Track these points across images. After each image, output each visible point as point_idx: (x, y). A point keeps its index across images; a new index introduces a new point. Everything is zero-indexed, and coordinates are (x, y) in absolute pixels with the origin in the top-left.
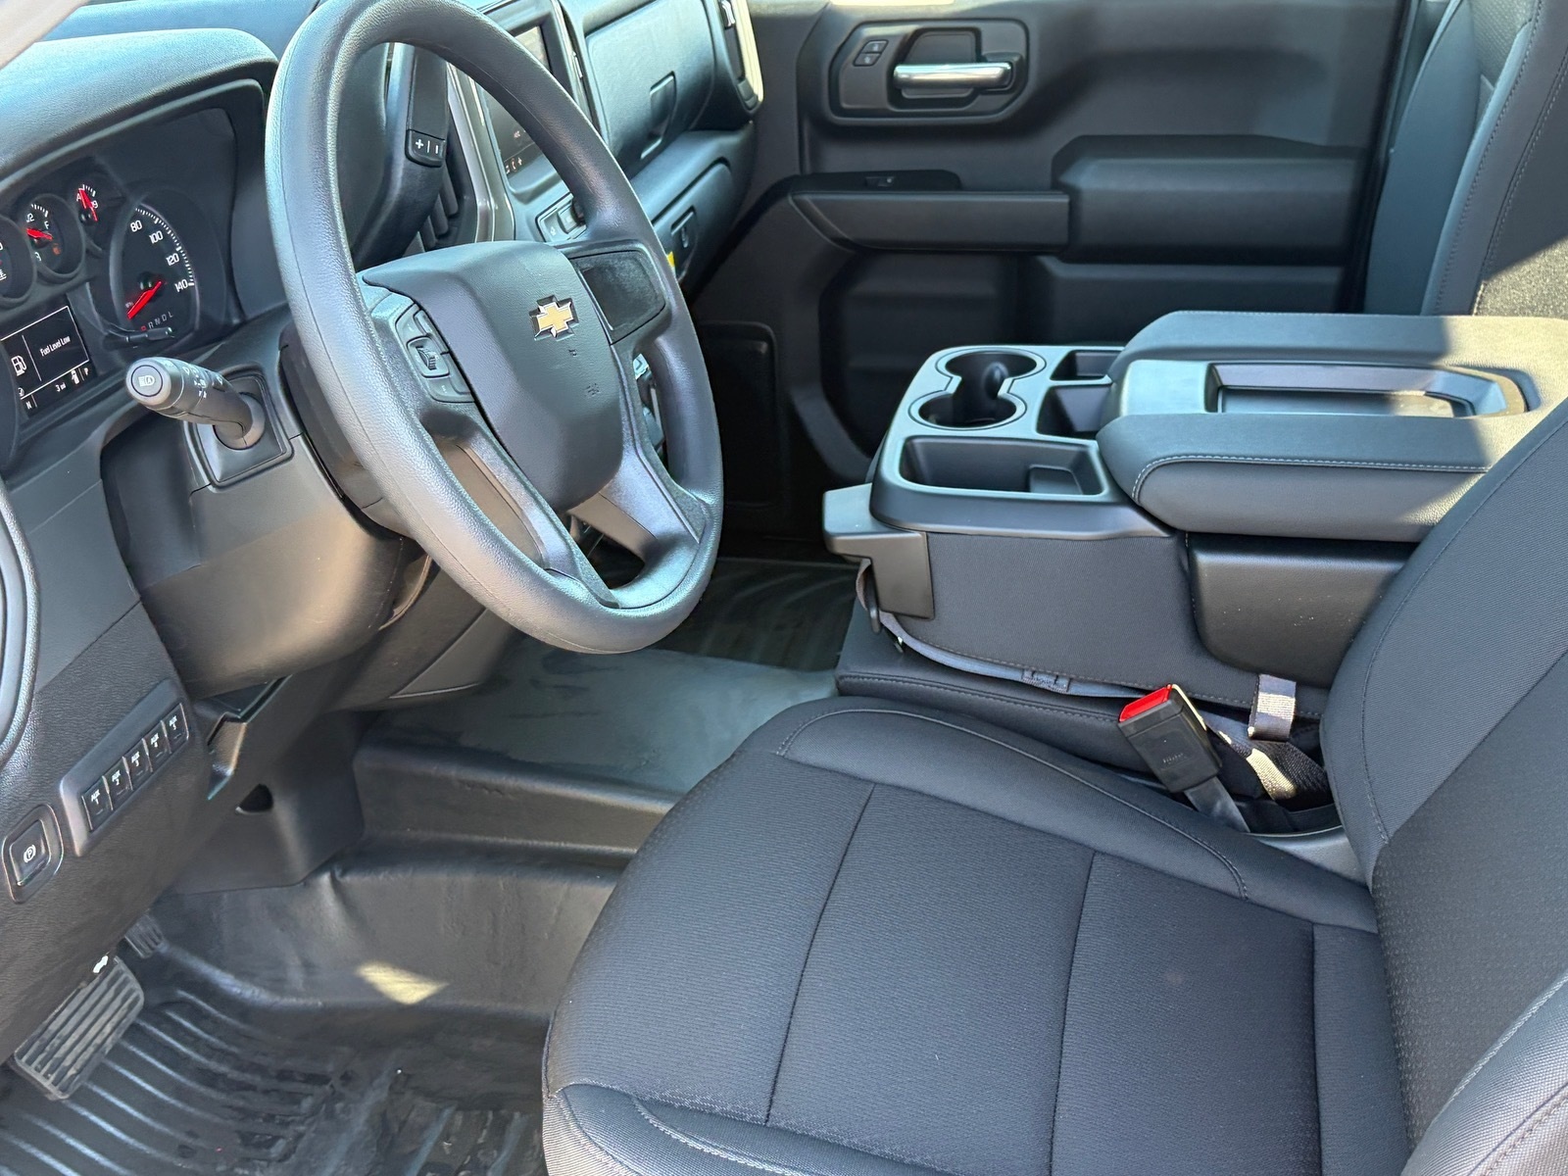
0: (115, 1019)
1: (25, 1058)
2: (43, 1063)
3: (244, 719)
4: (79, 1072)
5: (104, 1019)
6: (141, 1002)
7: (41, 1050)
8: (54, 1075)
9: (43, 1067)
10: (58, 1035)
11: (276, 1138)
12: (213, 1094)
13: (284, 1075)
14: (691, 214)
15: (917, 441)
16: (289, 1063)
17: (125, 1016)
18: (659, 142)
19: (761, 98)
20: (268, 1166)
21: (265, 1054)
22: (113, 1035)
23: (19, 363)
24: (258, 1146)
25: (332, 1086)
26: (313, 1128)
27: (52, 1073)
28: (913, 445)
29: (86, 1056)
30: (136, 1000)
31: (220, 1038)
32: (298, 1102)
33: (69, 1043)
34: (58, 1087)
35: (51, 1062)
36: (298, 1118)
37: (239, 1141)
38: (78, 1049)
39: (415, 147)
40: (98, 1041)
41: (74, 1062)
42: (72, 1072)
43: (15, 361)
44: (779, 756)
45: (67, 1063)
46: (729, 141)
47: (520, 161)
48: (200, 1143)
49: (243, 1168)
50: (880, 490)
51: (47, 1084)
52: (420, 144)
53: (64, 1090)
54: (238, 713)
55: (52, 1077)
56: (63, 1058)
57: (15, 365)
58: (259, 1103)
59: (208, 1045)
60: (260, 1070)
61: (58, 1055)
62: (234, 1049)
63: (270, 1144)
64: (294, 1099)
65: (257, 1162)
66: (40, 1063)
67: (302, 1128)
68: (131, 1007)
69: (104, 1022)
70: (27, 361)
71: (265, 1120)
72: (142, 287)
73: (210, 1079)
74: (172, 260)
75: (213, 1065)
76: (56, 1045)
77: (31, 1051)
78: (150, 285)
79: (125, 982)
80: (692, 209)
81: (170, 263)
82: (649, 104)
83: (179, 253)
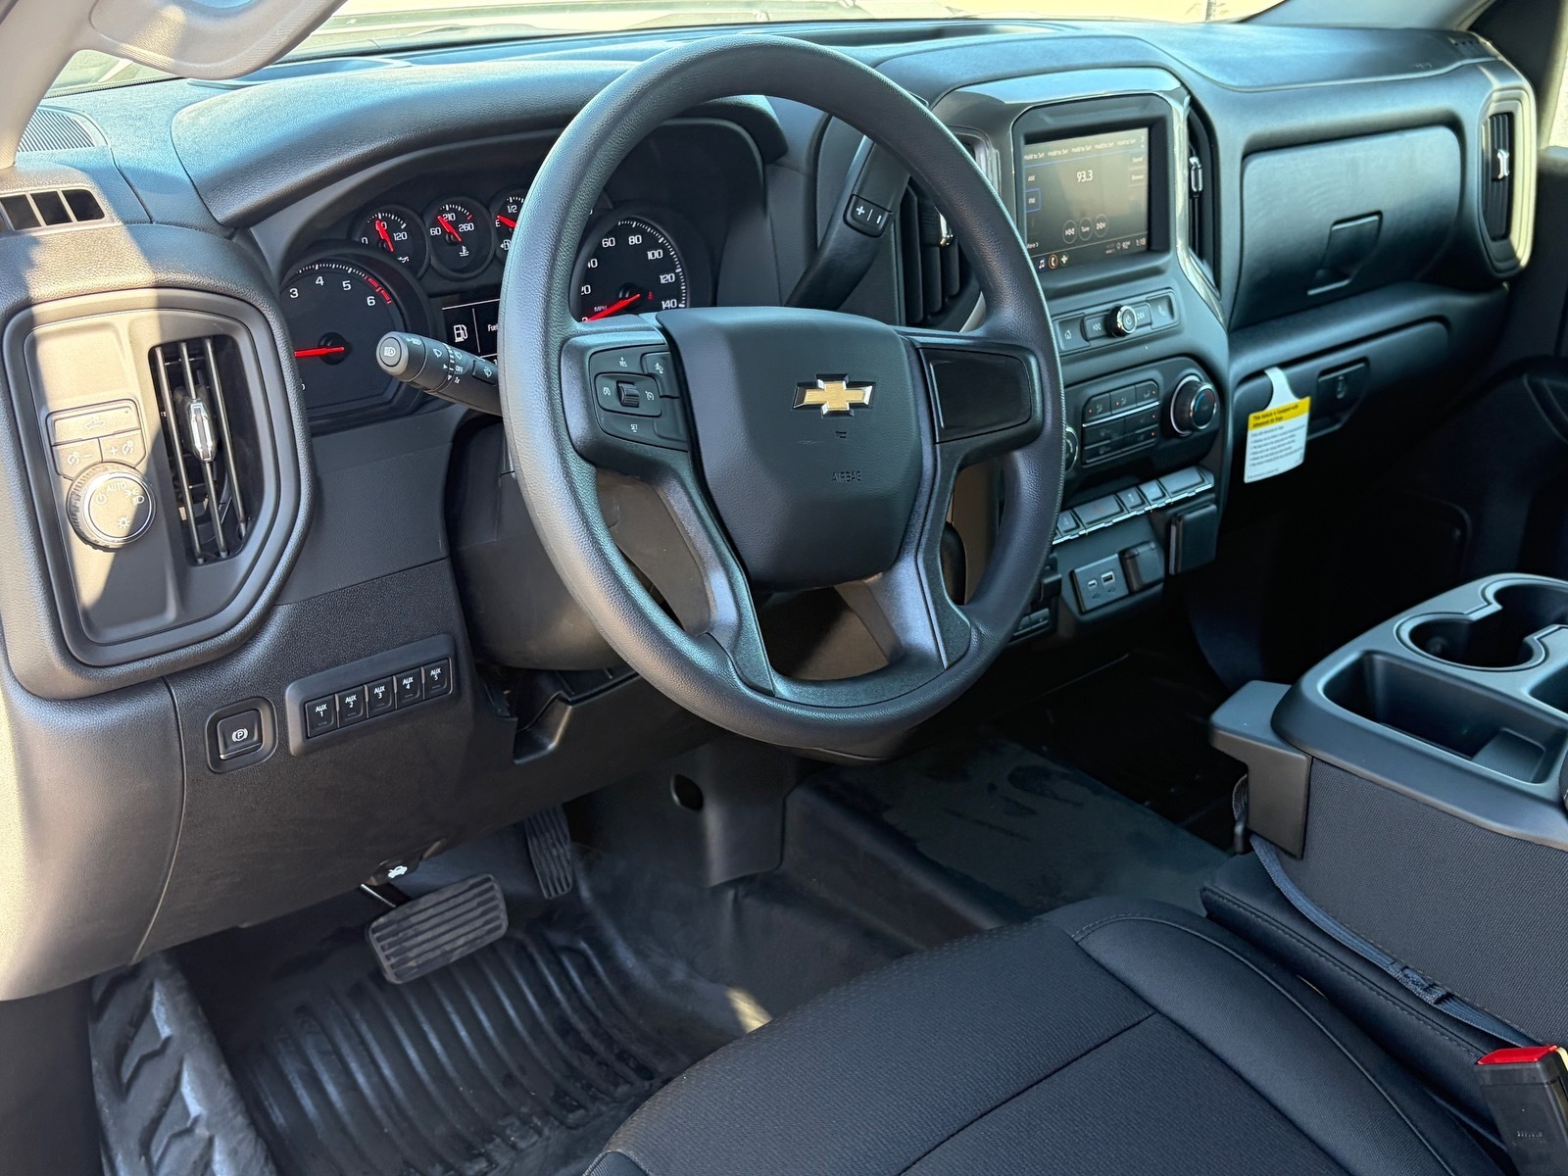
0: (471, 936)
1: (377, 934)
2: (391, 945)
3: (571, 703)
4: (419, 966)
5: (462, 931)
6: (503, 930)
7: (394, 934)
8: (397, 959)
9: (390, 948)
10: (414, 928)
11: (580, 1106)
12: (560, 1044)
13: (623, 1056)
14: (1361, 365)
15: (1378, 657)
16: (635, 1048)
17: (481, 937)
18: (1345, 283)
19: (1524, 262)
20: (558, 1127)
21: (620, 1030)
22: (465, 948)
23: (461, 331)
24: (564, 1106)
25: (651, 1085)
26: (612, 1113)
27: (395, 956)
28: (1371, 661)
29: (431, 955)
30: (499, 927)
31: (594, 998)
32: (616, 1085)
33: (420, 938)
34: (394, 971)
35: (398, 947)
36: (607, 1099)
37: (552, 1094)
38: (425, 947)
39: (854, 211)
40: (447, 948)
41: (419, 956)
42: (412, 964)
43: (458, 329)
44: (1072, 939)
45: (411, 954)
46: (1457, 303)
47: (1064, 259)
48: (524, 1081)
49: (539, 1118)
50: (1292, 702)
51: (386, 964)
52: (860, 210)
53: (398, 976)
54: (571, 696)
55: (393, 960)
56: (410, 949)
57: (456, 332)
58: (590, 1069)
59: (580, 999)
60: (609, 1041)
61: (407, 944)
62: (600, 1014)
63: (572, 1109)
64: (616, 1079)
65: (552, 1119)
66: (389, 944)
67: (604, 1108)
68: (490, 932)
69: (460, 934)
70: (471, 331)
71: (582, 1087)
72: (621, 296)
73: (565, 1028)
74: (666, 279)
75: (575, 1019)
76: (409, 935)
77: (385, 931)
78: (627, 296)
79: (495, 908)
80: (1363, 360)
81: (663, 281)
82: (1326, 241)
83: (677, 275)
